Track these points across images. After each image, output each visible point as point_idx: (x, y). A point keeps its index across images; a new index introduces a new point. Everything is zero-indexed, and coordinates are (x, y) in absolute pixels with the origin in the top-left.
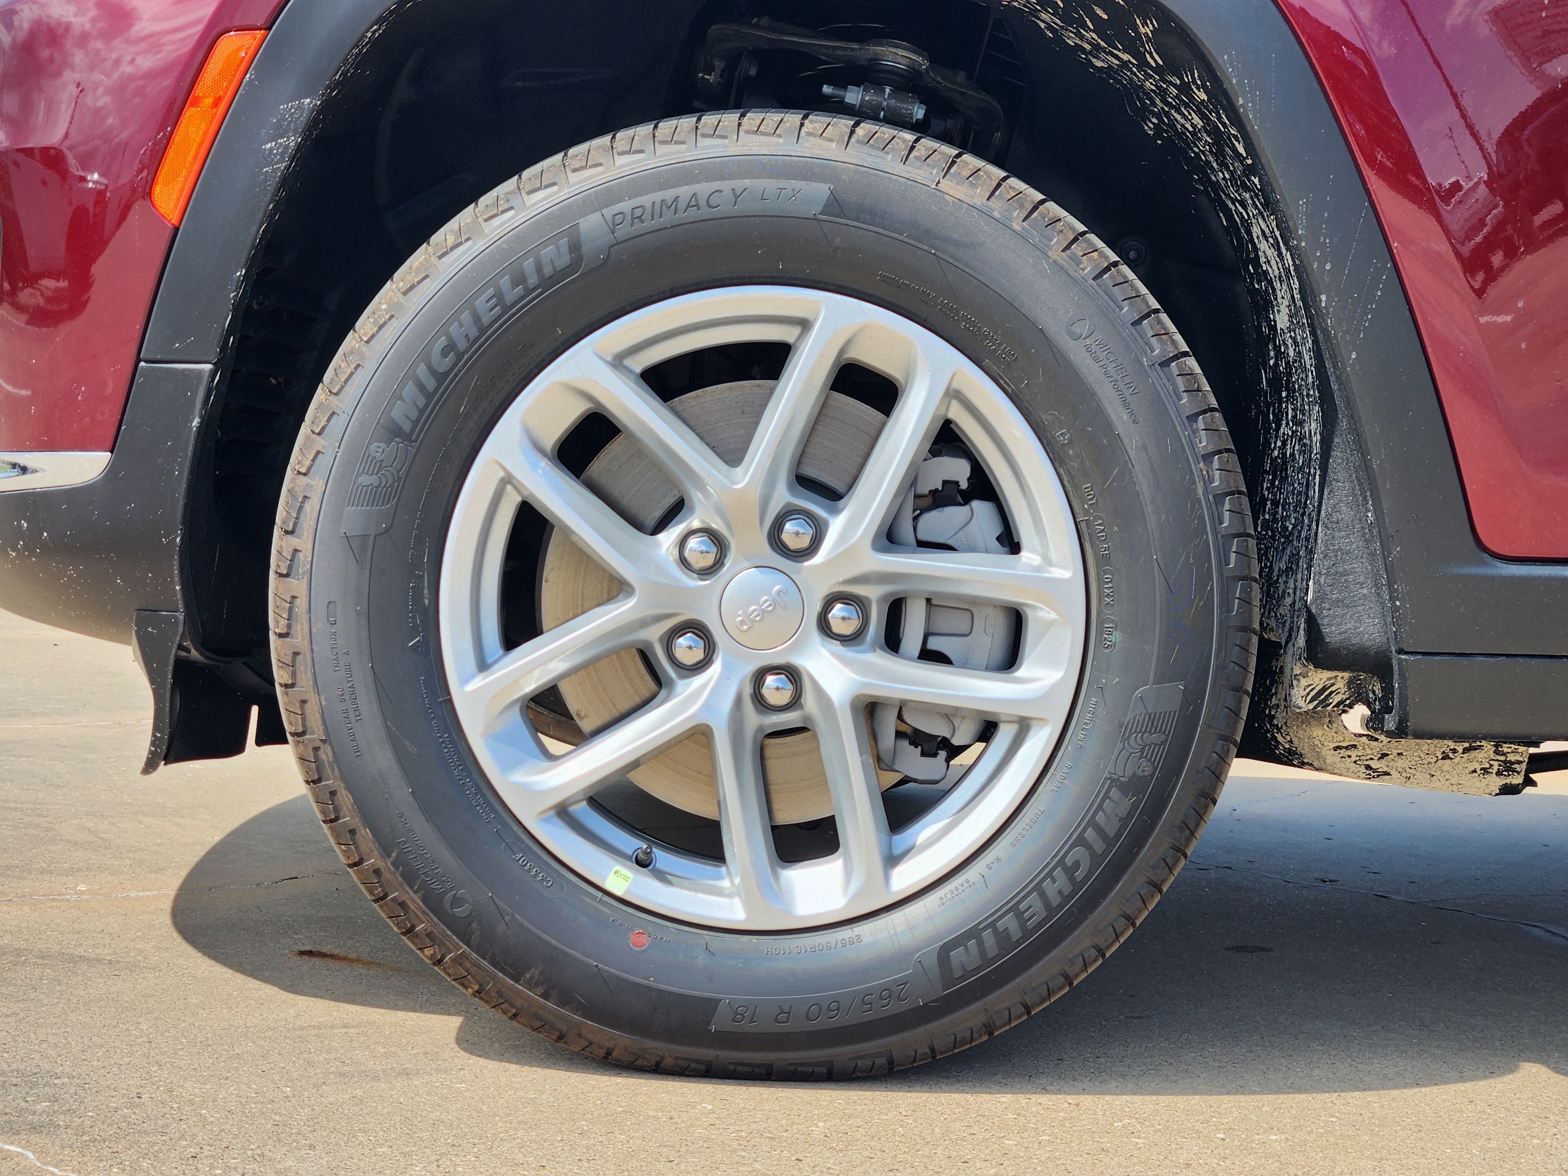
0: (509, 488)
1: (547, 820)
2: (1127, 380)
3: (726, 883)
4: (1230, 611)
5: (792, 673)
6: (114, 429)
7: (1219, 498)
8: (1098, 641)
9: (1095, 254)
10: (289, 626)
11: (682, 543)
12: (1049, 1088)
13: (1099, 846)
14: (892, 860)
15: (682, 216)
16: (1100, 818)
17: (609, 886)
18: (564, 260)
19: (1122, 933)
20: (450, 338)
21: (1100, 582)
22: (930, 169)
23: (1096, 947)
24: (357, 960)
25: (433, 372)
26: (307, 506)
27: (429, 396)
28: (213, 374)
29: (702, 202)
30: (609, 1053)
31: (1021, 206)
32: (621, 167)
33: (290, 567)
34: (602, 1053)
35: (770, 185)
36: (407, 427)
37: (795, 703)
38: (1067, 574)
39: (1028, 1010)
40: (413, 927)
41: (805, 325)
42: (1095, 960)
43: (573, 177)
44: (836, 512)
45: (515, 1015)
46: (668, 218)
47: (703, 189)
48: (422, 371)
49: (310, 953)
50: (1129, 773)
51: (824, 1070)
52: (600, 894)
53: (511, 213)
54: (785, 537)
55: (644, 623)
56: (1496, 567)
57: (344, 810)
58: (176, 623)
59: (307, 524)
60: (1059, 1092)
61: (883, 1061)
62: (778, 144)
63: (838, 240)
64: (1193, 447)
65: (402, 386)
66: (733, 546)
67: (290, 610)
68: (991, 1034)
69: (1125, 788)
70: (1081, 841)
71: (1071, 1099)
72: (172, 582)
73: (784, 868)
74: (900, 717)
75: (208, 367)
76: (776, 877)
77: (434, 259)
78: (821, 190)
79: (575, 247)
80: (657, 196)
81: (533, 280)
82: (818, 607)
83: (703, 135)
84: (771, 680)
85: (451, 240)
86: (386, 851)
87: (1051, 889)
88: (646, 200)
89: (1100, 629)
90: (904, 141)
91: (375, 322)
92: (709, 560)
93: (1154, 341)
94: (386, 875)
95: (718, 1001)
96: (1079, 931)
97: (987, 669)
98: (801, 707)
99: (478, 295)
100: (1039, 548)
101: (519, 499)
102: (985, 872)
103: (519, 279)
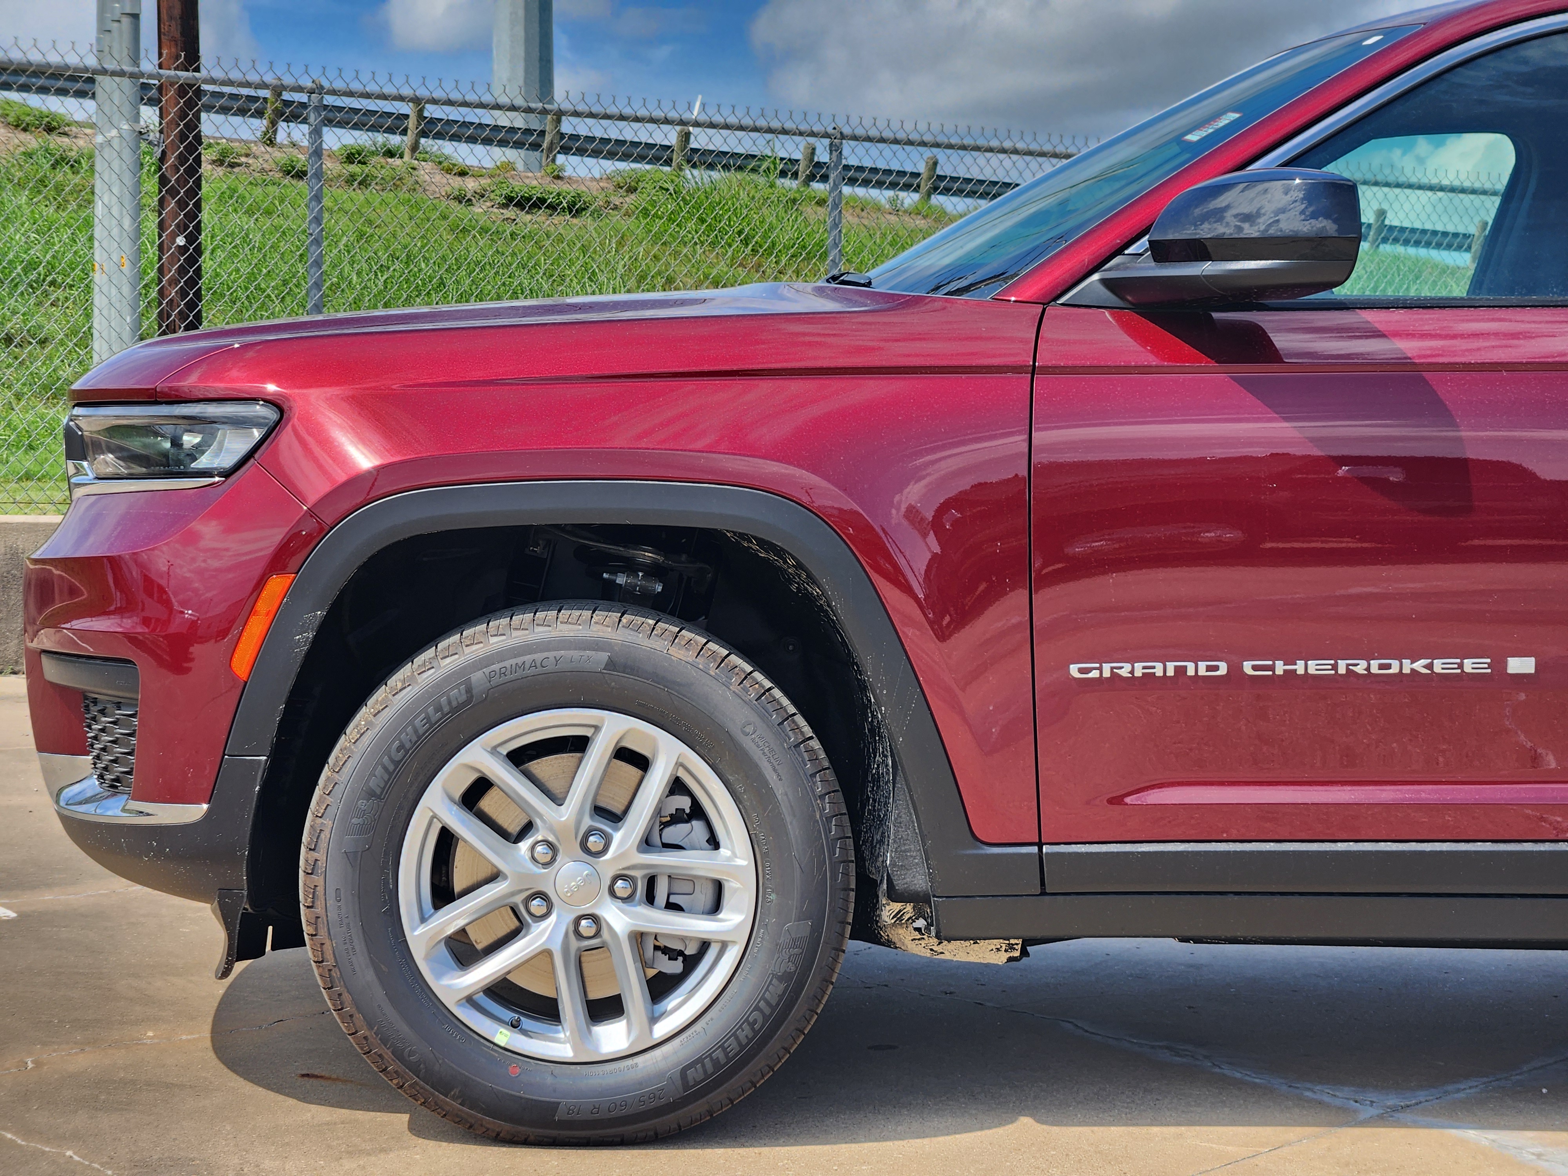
0: (435, 820)
1: (461, 1005)
2: (776, 757)
3: (562, 1035)
4: (836, 880)
5: (595, 919)
6: (210, 793)
7: (829, 819)
8: (764, 897)
9: (757, 686)
10: (313, 902)
11: (533, 848)
12: (746, 1144)
13: (767, 1011)
14: (654, 1019)
15: (528, 672)
16: (767, 995)
17: (496, 1041)
18: (464, 698)
19: (783, 1058)
20: (401, 742)
21: (764, 867)
22: (663, 642)
23: (768, 1066)
24: (337, 1079)
25: (391, 760)
26: (322, 836)
27: (390, 774)
28: (267, 761)
29: (538, 665)
30: (498, 1134)
31: (715, 661)
32: (493, 644)
33: (313, 869)
34: (494, 1135)
35: (575, 654)
36: (378, 791)
37: (597, 934)
38: (745, 863)
39: (732, 1101)
40: (387, 1068)
41: (597, 728)
42: (768, 1073)
43: (467, 650)
44: (617, 829)
45: (445, 1115)
46: (520, 673)
47: (539, 656)
48: (386, 759)
49: (307, 1075)
50: (782, 970)
51: (619, 1139)
52: (492, 1045)
53: (432, 671)
54: (589, 844)
55: (513, 894)
56: (983, 849)
57: (346, 1004)
58: (243, 896)
59: (323, 845)
60: (751, 1146)
61: (652, 1133)
62: (579, 630)
63: (613, 684)
64: (813, 791)
65: (374, 769)
66: (561, 851)
67: (314, 893)
68: (711, 1115)
69: (780, 979)
70: (757, 1008)
71: (757, 1150)
72: (242, 875)
73: (594, 1025)
74: (656, 938)
75: (265, 758)
76: (590, 1032)
77: (390, 696)
78: (604, 656)
79: (469, 690)
80: (513, 661)
81: (446, 709)
82: (608, 882)
83: (537, 625)
84: (584, 923)
85: (399, 686)
86: (370, 1027)
87: (741, 1035)
88: (507, 664)
89: (764, 893)
90: (649, 625)
91: (358, 733)
92: (548, 858)
93: (790, 733)
94: (371, 1040)
95: (559, 1103)
96: (758, 1057)
97: (703, 913)
98: (601, 936)
99: (415, 717)
100: (730, 847)
101: (441, 826)
102: (705, 1026)
103: (439, 709)
